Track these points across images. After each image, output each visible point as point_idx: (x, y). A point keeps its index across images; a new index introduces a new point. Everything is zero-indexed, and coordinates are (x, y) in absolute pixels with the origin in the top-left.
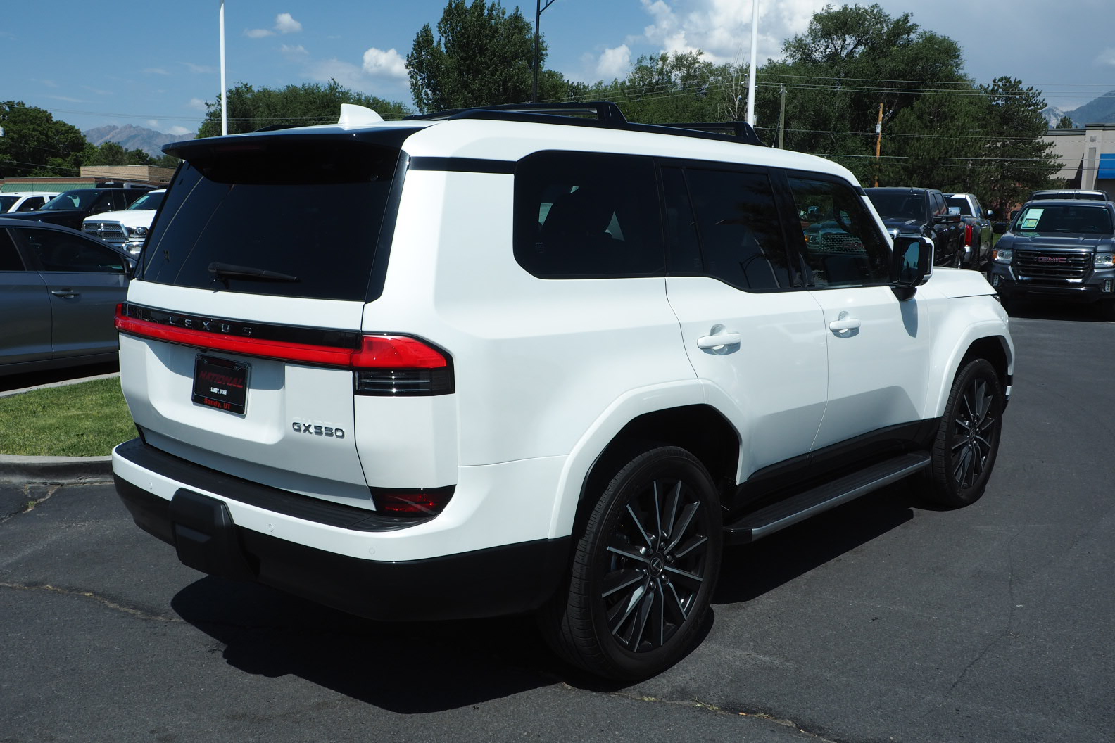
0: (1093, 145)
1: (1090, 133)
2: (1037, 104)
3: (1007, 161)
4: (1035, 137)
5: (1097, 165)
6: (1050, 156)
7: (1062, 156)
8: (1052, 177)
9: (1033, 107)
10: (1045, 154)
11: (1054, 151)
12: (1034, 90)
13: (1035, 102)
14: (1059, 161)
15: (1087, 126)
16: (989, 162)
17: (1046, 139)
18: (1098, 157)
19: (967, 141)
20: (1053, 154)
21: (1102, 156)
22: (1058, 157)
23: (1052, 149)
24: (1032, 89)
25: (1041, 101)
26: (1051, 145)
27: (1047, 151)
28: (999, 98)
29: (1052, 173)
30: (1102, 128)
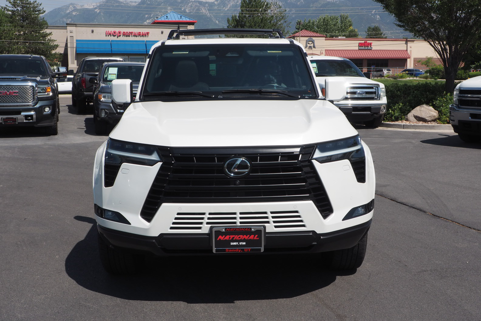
0: (71, 35)
1: (69, 28)
2: (40, 11)
3: (27, 43)
4: (42, 29)
5: (75, 46)
6: (50, 40)
7: (56, 40)
8: (53, 52)
9: (37, 12)
10: (47, 39)
11: (52, 37)
12: (37, 3)
13: (38, 9)
14: (55, 43)
15: (67, 24)
16: (17, 43)
17: (48, 31)
18: (75, 41)
19: (4, 30)
20: (52, 39)
21: (77, 41)
22: (54, 41)
23: (50, 36)
24: (36, 2)
25: (42, 9)
26: (50, 34)
27: (49, 37)
28: (18, 6)
29: (54, 50)
30: (75, 25)
